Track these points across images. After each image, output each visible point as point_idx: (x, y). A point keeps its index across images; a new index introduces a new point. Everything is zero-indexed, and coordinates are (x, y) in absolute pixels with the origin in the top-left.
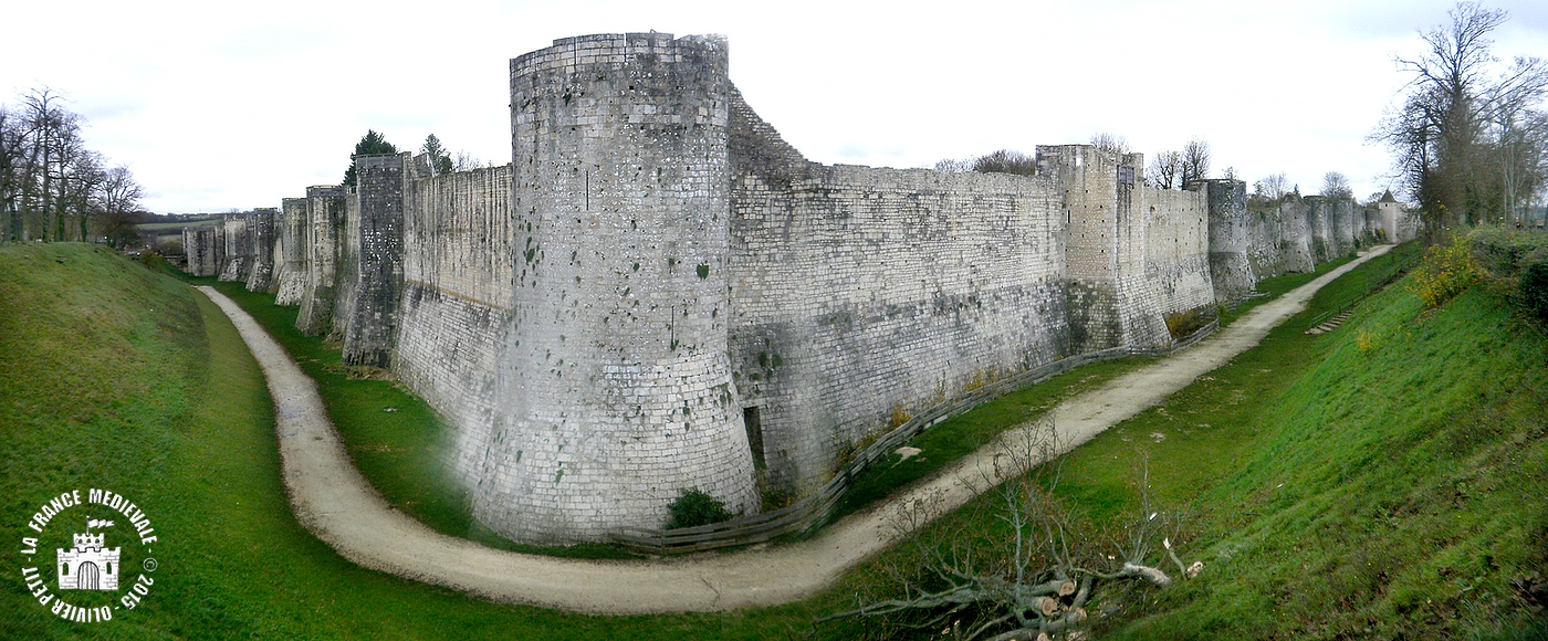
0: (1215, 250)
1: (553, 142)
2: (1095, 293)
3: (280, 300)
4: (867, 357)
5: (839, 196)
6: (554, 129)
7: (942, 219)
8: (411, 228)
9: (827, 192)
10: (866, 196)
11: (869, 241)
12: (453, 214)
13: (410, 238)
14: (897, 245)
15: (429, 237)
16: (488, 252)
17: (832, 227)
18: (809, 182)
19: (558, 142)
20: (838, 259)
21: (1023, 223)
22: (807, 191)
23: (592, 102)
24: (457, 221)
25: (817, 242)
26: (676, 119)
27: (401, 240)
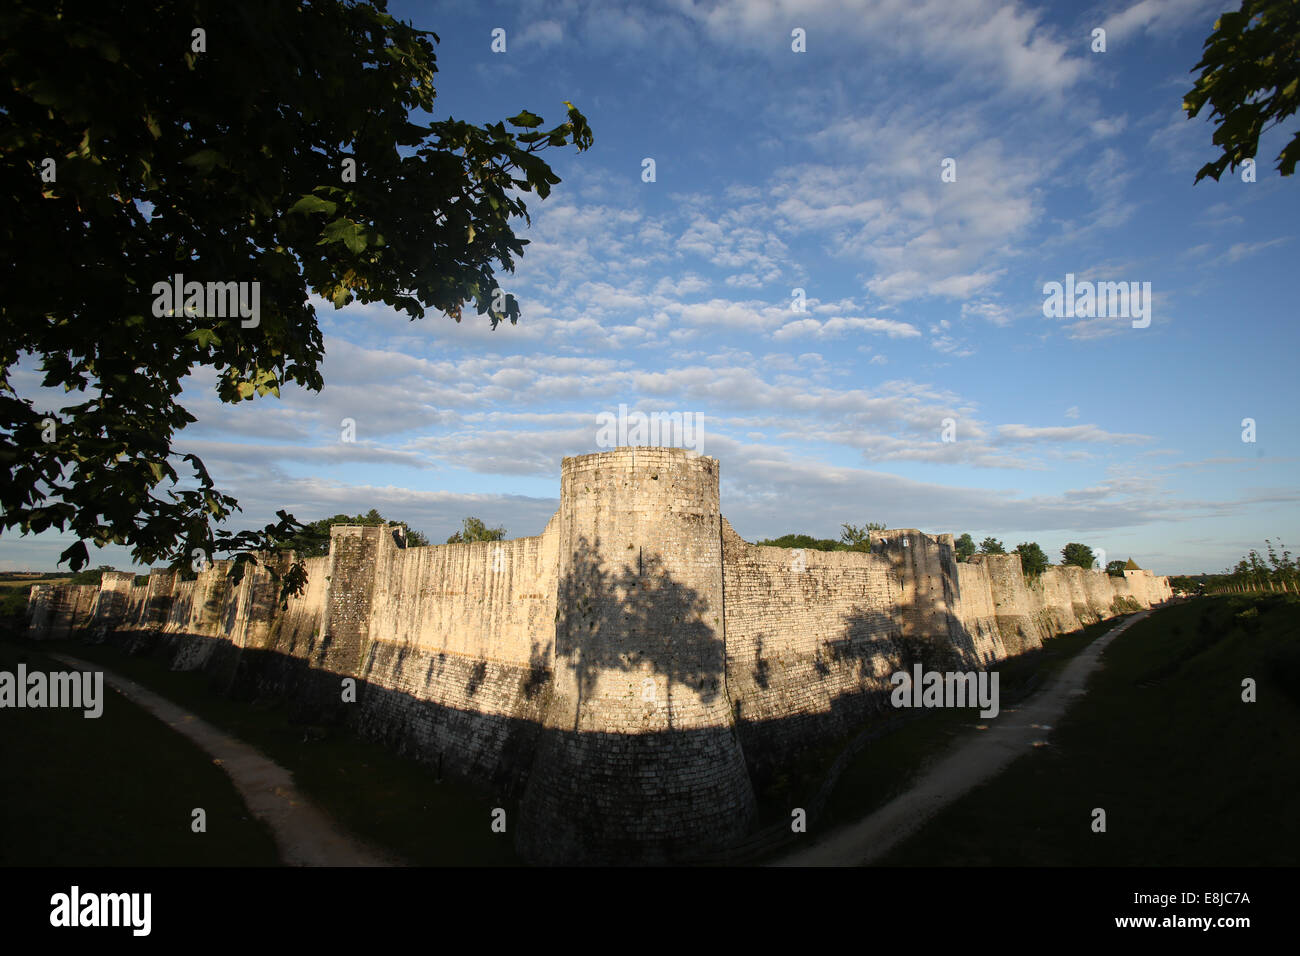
0: (1000, 614)
1: (613, 523)
2: (931, 648)
3: (176, 663)
4: (788, 694)
5: (765, 569)
6: (613, 512)
7: (826, 587)
8: (384, 591)
9: (758, 566)
10: (780, 570)
11: (784, 603)
12: (443, 580)
13: (380, 601)
14: (800, 607)
15: (408, 599)
16: (486, 612)
17: (762, 592)
18: (748, 559)
19: (617, 523)
20: (767, 617)
21: (873, 590)
22: (747, 566)
23: (646, 494)
24: (448, 586)
25: (754, 603)
26: (700, 511)
27: (370, 601)
